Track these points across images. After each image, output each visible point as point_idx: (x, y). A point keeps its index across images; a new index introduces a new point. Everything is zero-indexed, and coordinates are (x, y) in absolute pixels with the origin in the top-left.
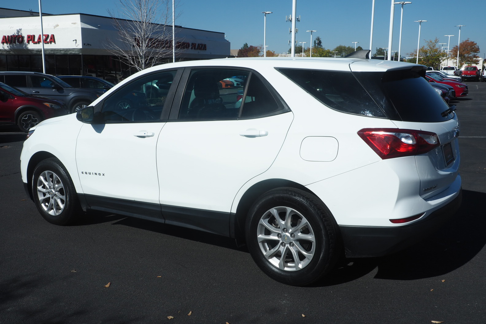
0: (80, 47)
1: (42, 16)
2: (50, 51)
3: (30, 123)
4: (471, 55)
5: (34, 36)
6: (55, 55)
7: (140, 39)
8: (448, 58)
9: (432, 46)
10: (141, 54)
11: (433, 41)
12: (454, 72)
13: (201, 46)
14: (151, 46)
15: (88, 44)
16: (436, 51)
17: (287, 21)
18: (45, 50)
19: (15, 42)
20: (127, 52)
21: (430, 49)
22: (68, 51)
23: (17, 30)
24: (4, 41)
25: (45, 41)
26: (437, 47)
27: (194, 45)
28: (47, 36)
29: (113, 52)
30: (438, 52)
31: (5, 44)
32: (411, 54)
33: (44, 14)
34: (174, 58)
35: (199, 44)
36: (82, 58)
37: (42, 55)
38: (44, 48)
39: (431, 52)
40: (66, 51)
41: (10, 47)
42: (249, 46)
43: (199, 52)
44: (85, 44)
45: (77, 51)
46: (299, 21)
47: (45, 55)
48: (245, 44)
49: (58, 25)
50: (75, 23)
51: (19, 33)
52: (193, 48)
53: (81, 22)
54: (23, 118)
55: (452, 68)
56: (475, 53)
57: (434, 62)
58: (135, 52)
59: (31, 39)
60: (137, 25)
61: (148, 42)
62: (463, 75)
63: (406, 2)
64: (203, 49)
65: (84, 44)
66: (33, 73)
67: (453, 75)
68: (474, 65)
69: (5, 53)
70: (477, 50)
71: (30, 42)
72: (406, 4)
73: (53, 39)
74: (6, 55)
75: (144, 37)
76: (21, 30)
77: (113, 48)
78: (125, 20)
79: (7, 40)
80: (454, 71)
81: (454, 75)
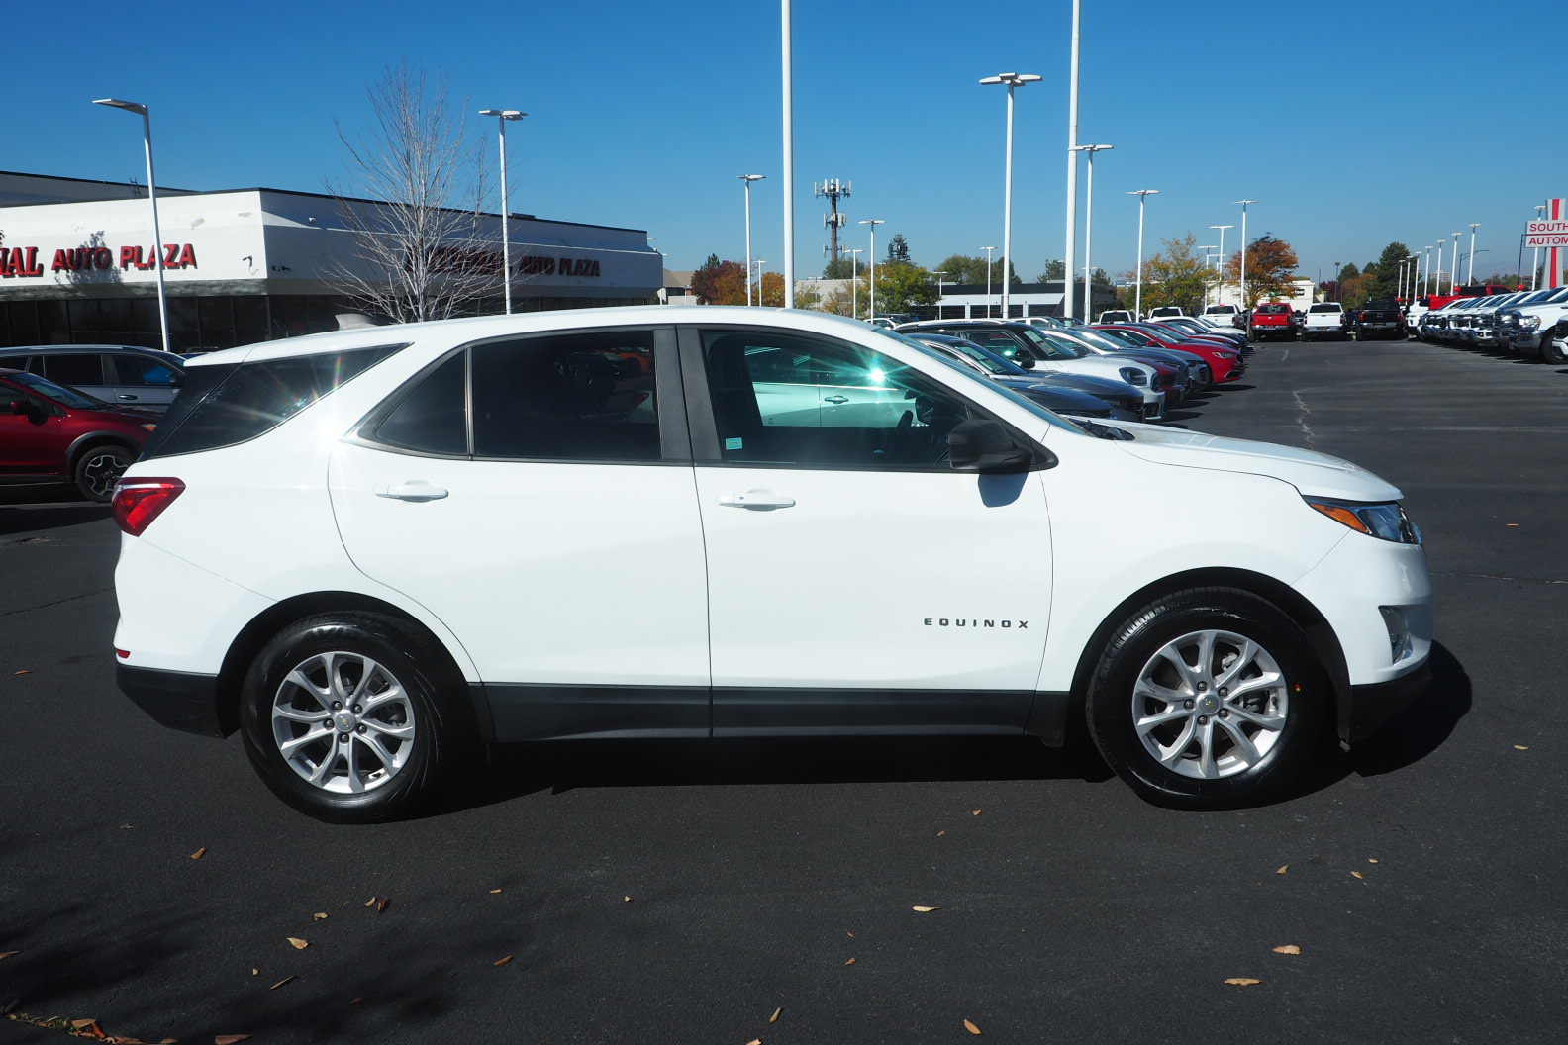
0: (263, 274)
1: (156, 196)
2: (183, 289)
3: (107, 477)
4: (1277, 275)
5: (139, 249)
6: (198, 297)
7: (411, 254)
8: (1220, 284)
9: (1179, 255)
10: (416, 293)
11: (1183, 242)
12: (1234, 319)
13: (584, 266)
14: (439, 271)
15: (284, 268)
16: (1190, 265)
17: (817, 196)
18: (166, 286)
19: (89, 267)
20: (375, 286)
21: (1175, 262)
22: (231, 287)
23: (92, 234)
24: (59, 264)
25: (169, 263)
26: (1192, 255)
27: (565, 264)
28: (174, 250)
29: (341, 288)
30: (1195, 268)
31: (63, 272)
32: (1127, 276)
33: (162, 192)
34: (507, 297)
35: (579, 261)
36: (268, 303)
37: (158, 298)
38: (165, 280)
39: (1176, 270)
40: (225, 288)
41: (75, 278)
42: (721, 263)
43: (579, 282)
44: (274, 268)
45: (256, 286)
46: (849, 195)
47: (167, 299)
48: (711, 256)
49: (201, 221)
50: (246, 215)
51: (96, 243)
52: (566, 271)
53: (263, 210)
54: (90, 465)
55: (1230, 310)
56: (1288, 270)
57: (1186, 295)
58: (400, 288)
59: (132, 258)
60: (402, 218)
61: (433, 261)
62: (1258, 326)
63: (1098, 147)
64: (592, 275)
65: (271, 268)
66: (120, 347)
67: (1229, 326)
68: (1284, 300)
69: (62, 295)
70: (1290, 263)
71: (129, 264)
72: (1098, 150)
73: (190, 258)
74: (68, 301)
75: (422, 247)
76: (101, 233)
77: (343, 278)
78: (371, 202)
79: (68, 261)
80: (1232, 315)
81: (1234, 327)
